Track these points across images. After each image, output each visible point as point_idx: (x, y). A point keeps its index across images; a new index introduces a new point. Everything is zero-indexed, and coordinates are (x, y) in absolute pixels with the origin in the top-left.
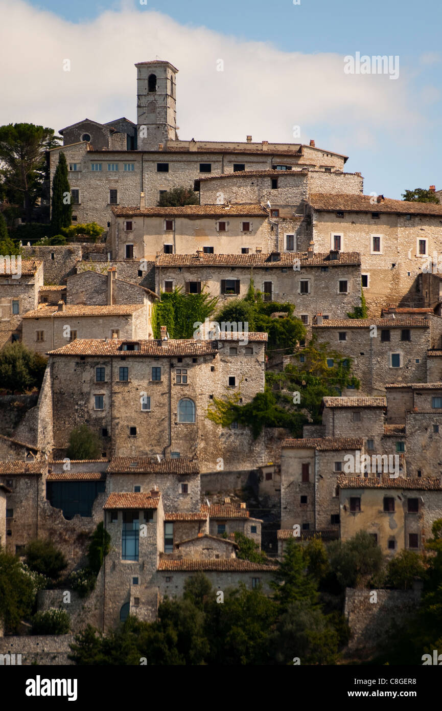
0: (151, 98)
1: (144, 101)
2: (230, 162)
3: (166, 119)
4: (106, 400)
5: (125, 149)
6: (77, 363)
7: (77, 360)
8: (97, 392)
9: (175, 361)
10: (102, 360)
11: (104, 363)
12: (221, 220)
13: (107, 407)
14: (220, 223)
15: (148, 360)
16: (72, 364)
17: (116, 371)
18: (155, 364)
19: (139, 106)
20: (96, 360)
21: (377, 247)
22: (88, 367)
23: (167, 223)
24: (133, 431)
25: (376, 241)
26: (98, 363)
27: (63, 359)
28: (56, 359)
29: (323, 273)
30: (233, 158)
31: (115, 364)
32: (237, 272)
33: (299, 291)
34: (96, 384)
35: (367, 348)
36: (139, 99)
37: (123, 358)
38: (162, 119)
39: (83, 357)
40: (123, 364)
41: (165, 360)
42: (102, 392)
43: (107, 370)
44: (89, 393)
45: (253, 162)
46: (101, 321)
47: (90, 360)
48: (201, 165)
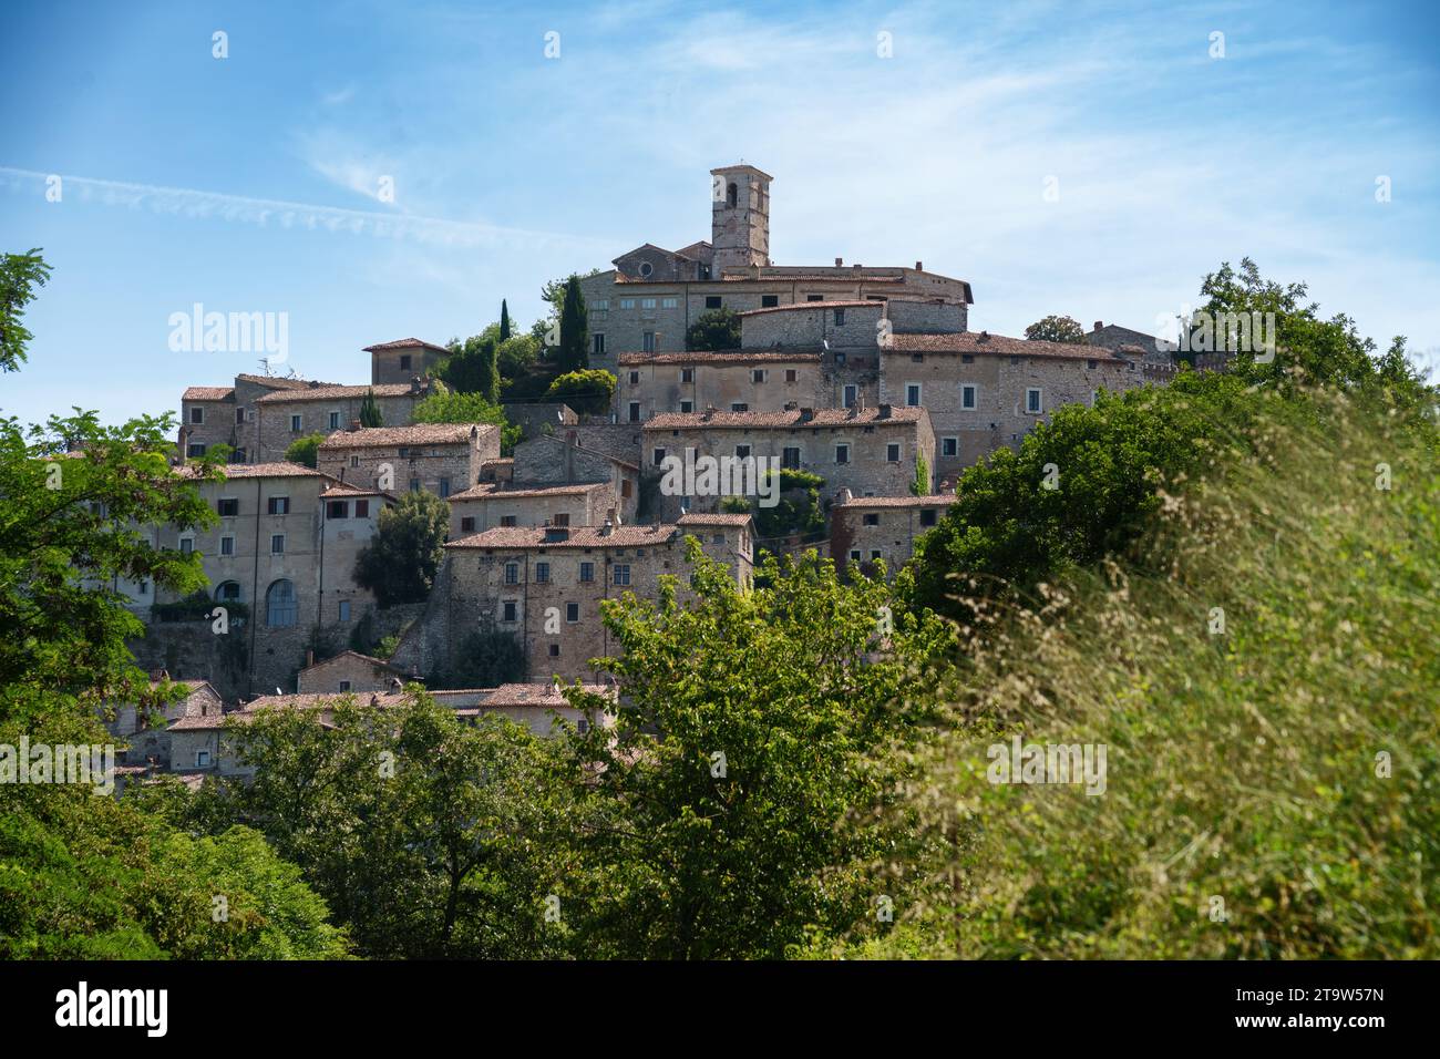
0: (729, 214)
1: (722, 219)
2: (803, 292)
3: (748, 240)
4: (519, 609)
5: (696, 278)
6: (482, 559)
7: (482, 554)
8: (507, 598)
9: (612, 554)
10: (513, 554)
11: (517, 558)
12: (758, 368)
13: (520, 618)
14: (756, 372)
15: (576, 553)
16: (476, 561)
17: (533, 568)
18: (586, 559)
19: (714, 225)
20: (506, 553)
21: (969, 402)
22: (496, 564)
23: (685, 372)
24: (555, 650)
25: (969, 392)
26: (508, 559)
27: (463, 553)
28: (455, 554)
29: (867, 435)
30: (807, 287)
31: (530, 559)
32: (752, 435)
33: (835, 460)
34: (507, 587)
35: (906, 535)
36: (714, 216)
37: (542, 551)
38: (744, 242)
39: (489, 550)
40: (543, 559)
41: (600, 553)
42: (513, 597)
43: (521, 568)
44: (496, 600)
45: (834, 292)
46: (546, 503)
47: (499, 554)
48: (764, 298)
